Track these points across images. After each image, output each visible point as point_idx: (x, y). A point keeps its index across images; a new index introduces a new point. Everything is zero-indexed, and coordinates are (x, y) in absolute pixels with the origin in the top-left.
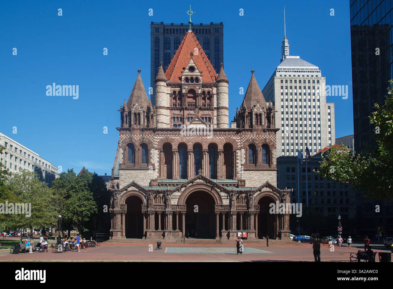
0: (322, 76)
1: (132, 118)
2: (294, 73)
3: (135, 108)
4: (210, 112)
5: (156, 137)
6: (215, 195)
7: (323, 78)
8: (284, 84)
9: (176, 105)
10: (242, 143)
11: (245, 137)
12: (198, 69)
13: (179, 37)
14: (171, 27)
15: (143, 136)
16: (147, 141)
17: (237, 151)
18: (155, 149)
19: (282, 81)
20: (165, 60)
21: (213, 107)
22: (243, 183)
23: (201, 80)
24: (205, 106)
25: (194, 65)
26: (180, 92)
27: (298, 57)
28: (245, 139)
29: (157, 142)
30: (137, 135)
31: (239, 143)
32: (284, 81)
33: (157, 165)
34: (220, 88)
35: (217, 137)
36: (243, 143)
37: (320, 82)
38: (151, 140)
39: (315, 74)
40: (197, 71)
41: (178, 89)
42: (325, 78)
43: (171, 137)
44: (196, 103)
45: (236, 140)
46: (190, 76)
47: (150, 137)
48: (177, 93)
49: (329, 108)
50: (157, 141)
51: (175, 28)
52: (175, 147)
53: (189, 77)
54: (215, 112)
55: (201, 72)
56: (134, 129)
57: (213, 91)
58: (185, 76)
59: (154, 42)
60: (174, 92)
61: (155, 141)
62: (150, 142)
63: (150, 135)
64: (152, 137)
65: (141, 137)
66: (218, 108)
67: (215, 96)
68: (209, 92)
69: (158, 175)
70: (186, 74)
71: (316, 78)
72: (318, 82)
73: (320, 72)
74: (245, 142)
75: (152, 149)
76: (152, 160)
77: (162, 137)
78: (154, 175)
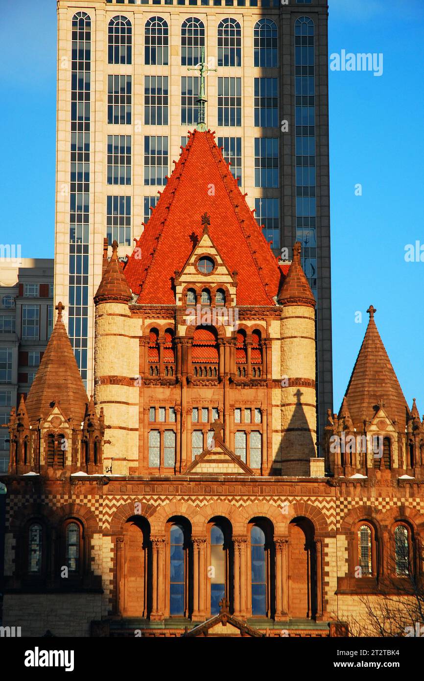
1: (42, 450)
3: (51, 422)
5: (107, 502)
9: (158, 372)
10: (338, 518)
11: (346, 503)
12: (224, 264)
15: (70, 497)
16: (82, 512)
17: (327, 540)
18: (103, 536)
21: (269, 376)
22: (341, 632)
23: (232, 296)
24: (245, 373)
25: (213, 251)
26: (172, 331)
28: (346, 506)
29: (110, 516)
30: (55, 497)
31: (332, 518)
33: (107, 579)
34: (291, 321)
35: (271, 502)
36: (342, 518)
38: (93, 509)
40: (221, 269)
41: (164, 323)
43: (148, 501)
44: (218, 363)
45: (323, 508)
46: (199, 285)
47: (89, 501)
48: (162, 334)
50: (110, 512)
52: (159, 528)
53: (198, 288)
55: (234, 275)
57: (271, 330)
58: (185, 284)
59: (70, 35)
60: (154, 330)
61: (104, 511)
62: (91, 515)
63: (89, 497)
64: (97, 501)
65: (66, 501)
67: (276, 346)
68: (257, 333)
70: (188, 280)
74: (347, 515)
75: (96, 536)
76: (93, 567)
77: (122, 502)
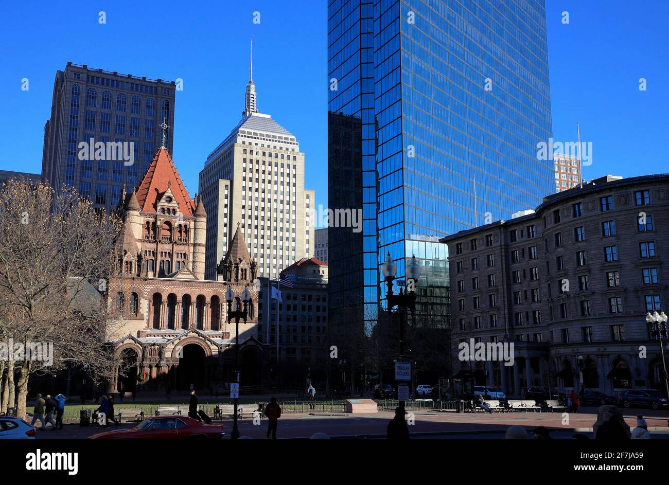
0: (300, 151)
2: (262, 141)
3: (127, 257)
4: (186, 248)
5: (147, 287)
6: (206, 348)
7: (301, 154)
8: (248, 157)
9: (148, 238)
12: (175, 200)
13: (111, 91)
14: (99, 75)
15: (133, 285)
16: (137, 291)
18: (145, 299)
19: (245, 151)
20: (86, 121)
21: (189, 242)
22: (227, 335)
23: (178, 212)
24: (181, 240)
25: (171, 195)
26: (154, 223)
27: (269, 116)
29: (147, 292)
30: (128, 284)
32: (248, 152)
33: (146, 315)
34: (198, 223)
35: (205, 290)
37: (297, 159)
38: (141, 289)
39: (290, 147)
40: (174, 202)
41: (152, 220)
42: (304, 154)
43: (160, 287)
44: (171, 236)
45: (222, 293)
48: (151, 224)
49: (308, 197)
51: (104, 76)
52: (165, 298)
53: (166, 208)
54: (192, 248)
55: (178, 204)
56: (124, 278)
57: (191, 225)
58: (161, 206)
59: (71, 92)
60: (148, 223)
61: (146, 290)
62: (141, 292)
63: (140, 285)
64: (143, 287)
66: (195, 245)
67: (192, 231)
68: (186, 226)
69: (146, 325)
70: (163, 204)
71: (292, 152)
72: (295, 158)
73: (297, 144)
75: (142, 299)
76: (141, 310)
77: (152, 287)
78: (142, 325)
